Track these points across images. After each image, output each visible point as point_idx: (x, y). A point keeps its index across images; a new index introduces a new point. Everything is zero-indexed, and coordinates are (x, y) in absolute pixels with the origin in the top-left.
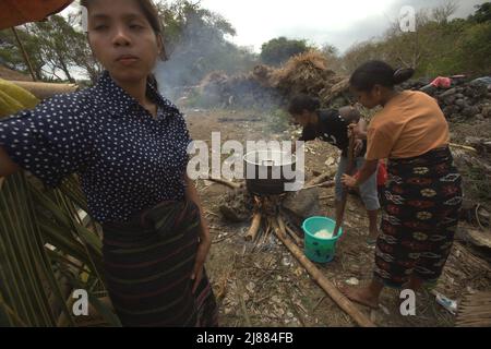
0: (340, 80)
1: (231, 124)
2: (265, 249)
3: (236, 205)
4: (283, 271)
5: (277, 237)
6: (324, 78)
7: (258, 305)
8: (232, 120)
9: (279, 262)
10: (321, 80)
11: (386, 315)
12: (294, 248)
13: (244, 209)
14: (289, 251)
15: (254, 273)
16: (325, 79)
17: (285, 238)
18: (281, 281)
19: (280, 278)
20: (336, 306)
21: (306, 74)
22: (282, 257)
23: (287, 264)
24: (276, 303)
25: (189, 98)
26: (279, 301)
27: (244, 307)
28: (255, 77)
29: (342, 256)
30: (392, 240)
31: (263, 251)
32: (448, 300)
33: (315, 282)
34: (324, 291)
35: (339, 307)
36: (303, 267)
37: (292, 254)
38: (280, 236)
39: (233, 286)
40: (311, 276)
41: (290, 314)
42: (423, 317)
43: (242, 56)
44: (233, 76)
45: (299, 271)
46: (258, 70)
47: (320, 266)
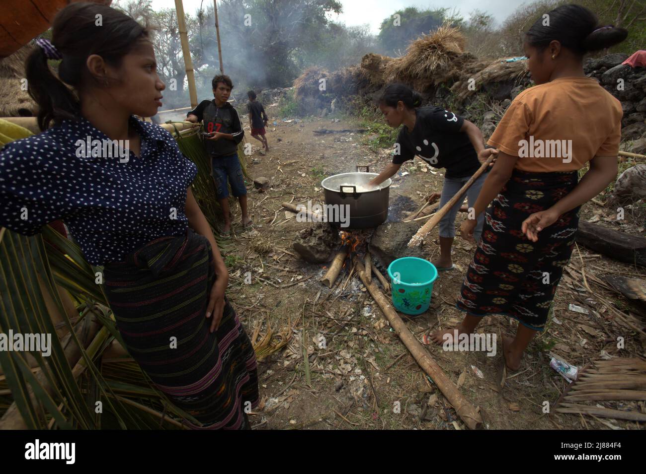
0: (483, 67)
1: (331, 138)
2: (345, 297)
3: (313, 242)
4: (360, 322)
5: (362, 283)
6: (459, 65)
7: (322, 359)
8: (331, 132)
9: (358, 313)
10: (455, 70)
11: (478, 379)
12: (379, 296)
13: (322, 247)
14: (373, 299)
15: (325, 324)
16: (460, 68)
17: (370, 283)
18: (355, 334)
19: (354, 330)
20: (417, 366)
21: (433, 62)
22: (363, 307)
23: (367, 315)
24: (344, 358)
25: (282, 104)
26: (348, 356)
27: (306, 360)
28: (364, 70)
29: (439, 307)
30: (483, 270)
31: (341, 298)
32: (566, 365)
33: (397, 337)
34: (406, 348)
35: (420, 367)
36: (386, 318)
37: (376, 303)
38: (364, 280)
39: (298, 337)
40: (394, 330)
41: (358, 371)
42: (527, 383)
43: (353, 41)
44: (335, 73)
45: (380, 324)
46: (367, 62)
47: (408, 318)
